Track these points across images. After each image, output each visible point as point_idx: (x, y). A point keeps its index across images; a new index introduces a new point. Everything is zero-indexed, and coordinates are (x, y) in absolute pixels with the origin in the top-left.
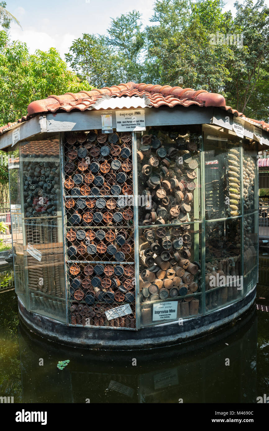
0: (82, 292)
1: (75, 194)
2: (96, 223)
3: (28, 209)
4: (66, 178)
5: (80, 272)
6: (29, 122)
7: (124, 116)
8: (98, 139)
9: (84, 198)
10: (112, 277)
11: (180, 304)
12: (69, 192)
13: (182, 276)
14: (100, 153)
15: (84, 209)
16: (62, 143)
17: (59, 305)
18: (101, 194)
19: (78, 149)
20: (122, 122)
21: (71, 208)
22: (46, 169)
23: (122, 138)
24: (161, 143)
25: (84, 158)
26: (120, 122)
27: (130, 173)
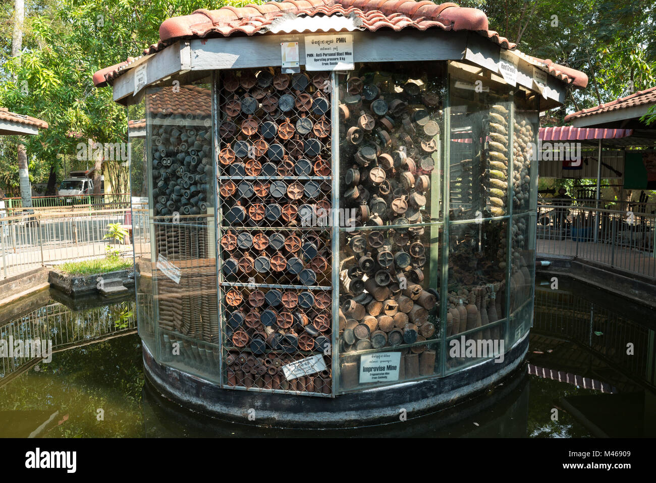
0: (245, 333)
1: (237, 174)
2: (271, 222)
3: (159, 198)
4: (222, 146)
5: (243, 302)
6: (161, 54)
7: (319, 45)
8: (275, 83)
9: (251, 181)
10: (295, 310)
11: (405, 358)
12: (227, 170)
13: (408, 311)
14: (279, 107)
15: (250, 198)
16: (215, 89)
17: (207, 355)
18: (279, 174)
19: (242, 99)
20: (315, 54)
21: (230, 197)
22: (189, 132)
23: (316, 82)
24: (378, 92)
25: (252, 114)
26: (311, 55)
27: (326, 140)
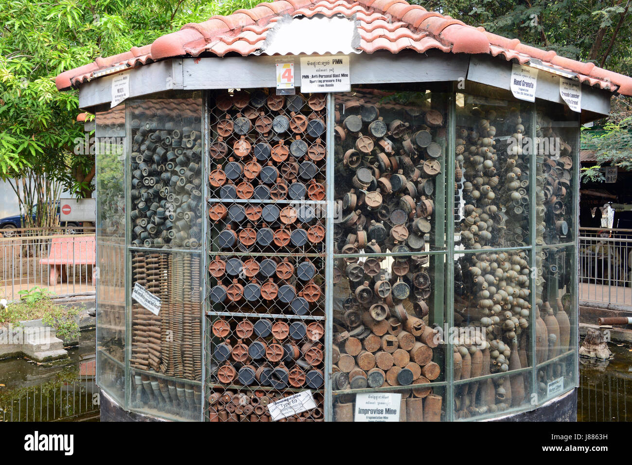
0: (231, 367)
1: (227, 197)
2: (262, 247)
3: (138, 221)
4: (213, 167)
5: (230, 333)
6: (148, 67)
7: (315, 66)
8: (269, 103)
9: (242, 204)
10: (285, 341)
11: (406, 401)
12: (215, 192)
13: (410, 349)
14: (272, 128)
15: (241, 222)
16: (206, 108)
17: (187, 395)
18: (272, 197)
19: (234, 119)
20: (310, 76)
21: (219, 220)
22: (177, 152)
23: (311, 104)
24: (377, 113)
25: (245, 135)
26: (307, 77)
27: (322, 163)
